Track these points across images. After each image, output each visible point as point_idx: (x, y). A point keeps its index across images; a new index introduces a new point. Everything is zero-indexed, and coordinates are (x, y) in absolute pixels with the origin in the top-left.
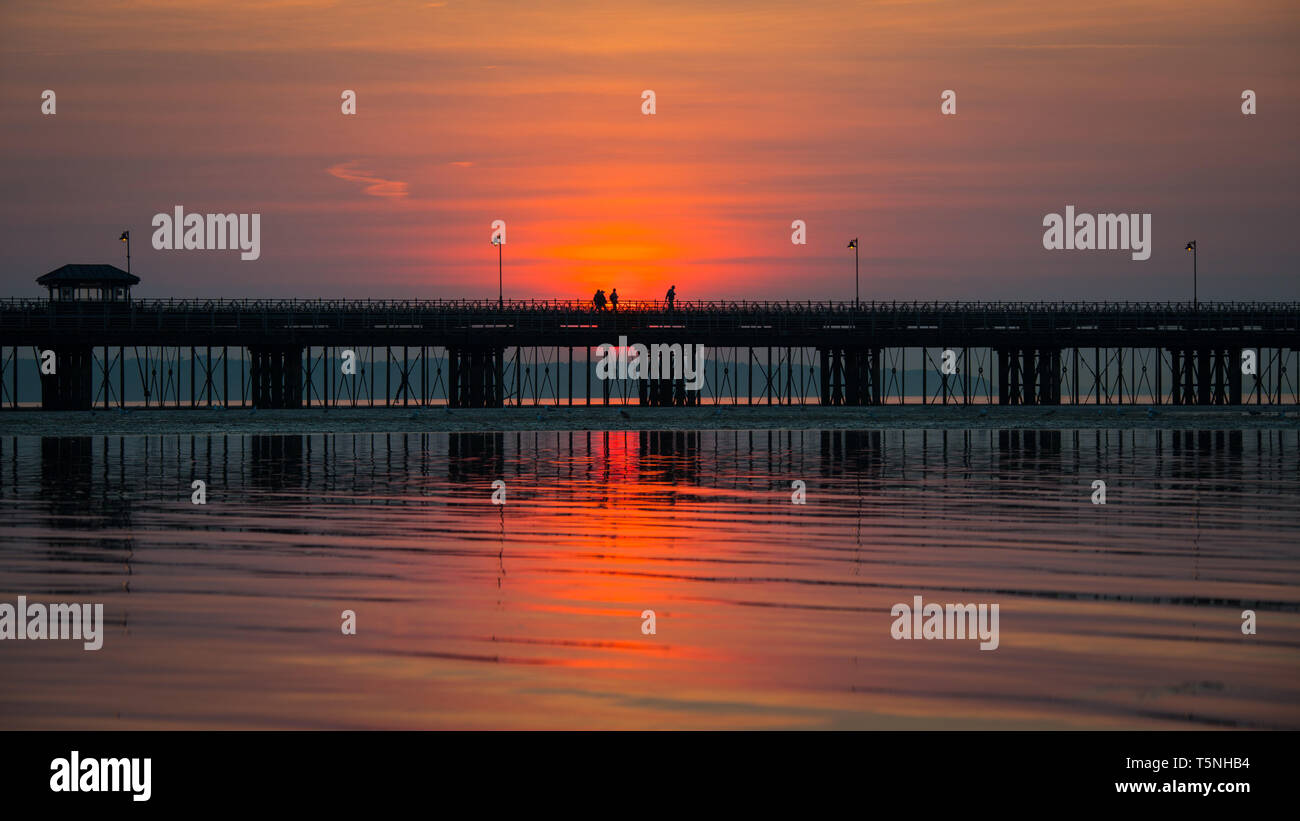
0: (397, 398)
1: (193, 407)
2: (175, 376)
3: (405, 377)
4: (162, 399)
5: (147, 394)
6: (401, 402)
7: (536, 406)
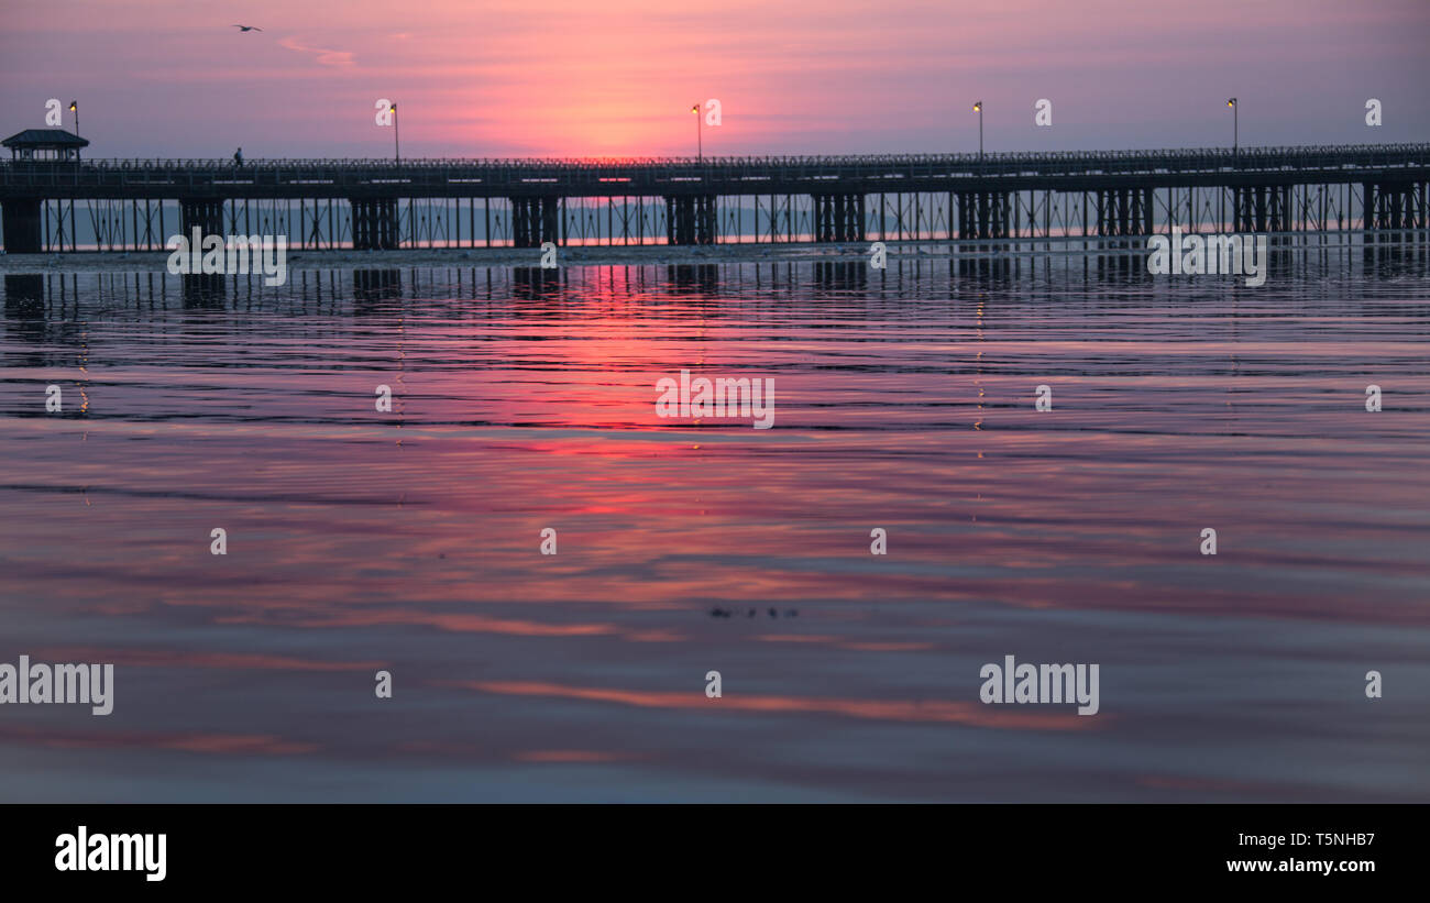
0: (310, 242)
1: (136, 251)
2: (120, 224)
3: (316, 224)
4: (111, 242)
5: (99, 240)
6: (314, 245)
7: (430, 248)
